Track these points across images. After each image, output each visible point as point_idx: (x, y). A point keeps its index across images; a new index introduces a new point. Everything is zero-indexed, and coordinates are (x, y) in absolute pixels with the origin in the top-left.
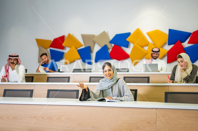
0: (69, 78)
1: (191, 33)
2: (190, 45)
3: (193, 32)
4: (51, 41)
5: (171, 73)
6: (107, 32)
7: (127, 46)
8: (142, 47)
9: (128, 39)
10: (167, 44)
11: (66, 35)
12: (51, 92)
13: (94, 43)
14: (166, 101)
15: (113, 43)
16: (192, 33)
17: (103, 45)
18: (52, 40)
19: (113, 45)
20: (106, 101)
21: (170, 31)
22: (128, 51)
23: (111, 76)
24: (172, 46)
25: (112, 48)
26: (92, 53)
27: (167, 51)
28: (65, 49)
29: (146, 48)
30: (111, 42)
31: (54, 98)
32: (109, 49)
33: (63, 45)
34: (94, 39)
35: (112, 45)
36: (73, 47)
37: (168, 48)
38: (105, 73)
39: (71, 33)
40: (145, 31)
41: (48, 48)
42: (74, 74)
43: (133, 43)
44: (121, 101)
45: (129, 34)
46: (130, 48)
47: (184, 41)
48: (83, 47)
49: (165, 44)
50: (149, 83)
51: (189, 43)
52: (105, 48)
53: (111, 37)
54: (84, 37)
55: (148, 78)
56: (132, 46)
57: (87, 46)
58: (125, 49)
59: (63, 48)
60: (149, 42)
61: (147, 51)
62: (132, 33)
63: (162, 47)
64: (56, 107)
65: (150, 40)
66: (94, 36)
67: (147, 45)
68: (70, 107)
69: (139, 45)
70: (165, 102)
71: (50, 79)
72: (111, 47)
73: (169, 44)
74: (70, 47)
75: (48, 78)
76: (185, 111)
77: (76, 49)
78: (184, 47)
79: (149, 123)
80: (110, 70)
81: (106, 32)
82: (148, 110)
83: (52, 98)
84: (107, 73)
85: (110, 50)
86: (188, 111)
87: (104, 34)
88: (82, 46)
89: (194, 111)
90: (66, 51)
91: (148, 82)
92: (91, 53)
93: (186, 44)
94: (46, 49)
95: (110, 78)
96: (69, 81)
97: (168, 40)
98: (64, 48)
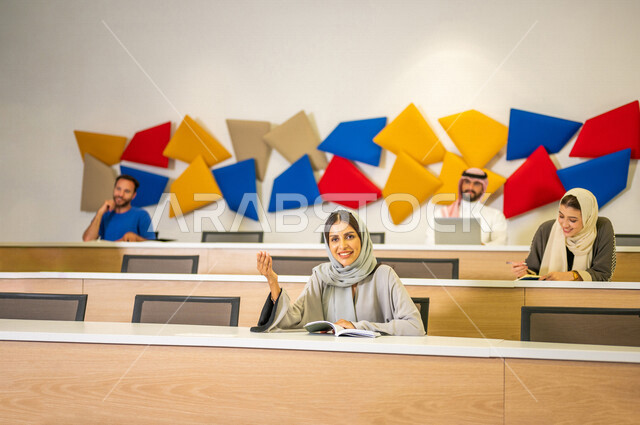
0: (196, 259)
1: (580, 124)
2: (577, 161)
3: (588, 122)
4: (125, 139)
5: (528, 248)
6: (312, 115)
7: (375, 160)
8: (425, 165)
9: (377, 140)
10: (505, 156)
11: (177, 120)
12: (145, 304)
13: (269, 149)
14: (526, 336)
15: (330, 151)
16: (584, 122)
17: (296, 157)
18: (130, 135)
19: (330, 156)
20: (337, 334)
21: (515, 115)
22: (378, 176)
23: (354, 254)
24: (519, 163)
25: (325, 166)
26: (261, 180)
27: (504, 181)
28: (173, 168)
29: (437, 169)
30: (324, 147)
31: (170, 323)
32: (316, 169)
33: (167, 152)
34: (267, 137)
35: (325, 158)
36: (200, 162)
37: (506, 169)
38: (334, 245)
39: (193, 116)
40: (433, 113)
41: (115, 163)
42: (208, 249)
43: (395, 152)
44: (384, 334)
45: (380, 123)
46: (384, 167)
47: (557, 150)
48: (232, 161)
49: (498, 155)
50: (457, 278)
51: (573, 154)
52: (303, 166)
53: (324, 131)
54: (234, 127)
55: (455, 262)
56: (390, 159)
57: (246, 157)
58: (366, 169)
59: (165, 163)
60: (445, 151)
61: (439, 179)
62: (390, 120)
63: (489, 164)
64: (172, 353)
65: (448, 144)
66: (267, 126)
67: (441, 160)
68: (221, 354)
69: (413, 158)
70: (523, 339)
71: (131, 261)
72: (322, 162)
73: (511, 157)
74: (189, 162)
75: (127, 258)
76: (597, 367)
77: (209, 166)
78: (558, 168)
79: (480, 405)
80: (348, 236)
81: (308, 113)
82: (479, 364)
83: (164, 323)
84: (341, 244)
85: (320, 174)
86: (606, 367)
87: (302, 121)
88: (229, 157)
89: (625, 368)
90: (176, 172)
91: (455, 275)
92: (258, 183)
93: (563, 159)
94: (109, 165)
95: (351, 260)
96: (195, 271)
97: (506, 142)
98: (170, 164)
